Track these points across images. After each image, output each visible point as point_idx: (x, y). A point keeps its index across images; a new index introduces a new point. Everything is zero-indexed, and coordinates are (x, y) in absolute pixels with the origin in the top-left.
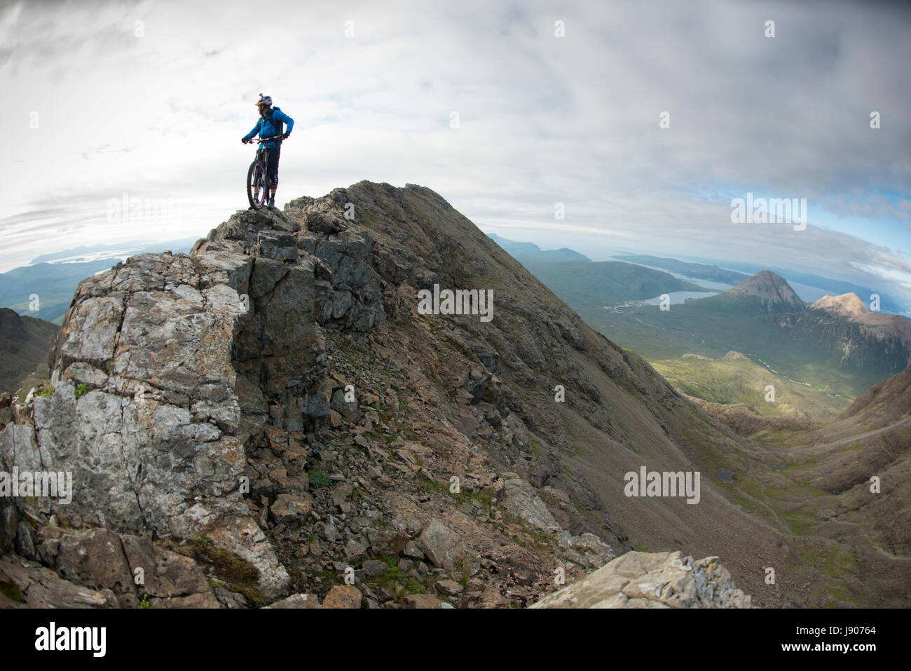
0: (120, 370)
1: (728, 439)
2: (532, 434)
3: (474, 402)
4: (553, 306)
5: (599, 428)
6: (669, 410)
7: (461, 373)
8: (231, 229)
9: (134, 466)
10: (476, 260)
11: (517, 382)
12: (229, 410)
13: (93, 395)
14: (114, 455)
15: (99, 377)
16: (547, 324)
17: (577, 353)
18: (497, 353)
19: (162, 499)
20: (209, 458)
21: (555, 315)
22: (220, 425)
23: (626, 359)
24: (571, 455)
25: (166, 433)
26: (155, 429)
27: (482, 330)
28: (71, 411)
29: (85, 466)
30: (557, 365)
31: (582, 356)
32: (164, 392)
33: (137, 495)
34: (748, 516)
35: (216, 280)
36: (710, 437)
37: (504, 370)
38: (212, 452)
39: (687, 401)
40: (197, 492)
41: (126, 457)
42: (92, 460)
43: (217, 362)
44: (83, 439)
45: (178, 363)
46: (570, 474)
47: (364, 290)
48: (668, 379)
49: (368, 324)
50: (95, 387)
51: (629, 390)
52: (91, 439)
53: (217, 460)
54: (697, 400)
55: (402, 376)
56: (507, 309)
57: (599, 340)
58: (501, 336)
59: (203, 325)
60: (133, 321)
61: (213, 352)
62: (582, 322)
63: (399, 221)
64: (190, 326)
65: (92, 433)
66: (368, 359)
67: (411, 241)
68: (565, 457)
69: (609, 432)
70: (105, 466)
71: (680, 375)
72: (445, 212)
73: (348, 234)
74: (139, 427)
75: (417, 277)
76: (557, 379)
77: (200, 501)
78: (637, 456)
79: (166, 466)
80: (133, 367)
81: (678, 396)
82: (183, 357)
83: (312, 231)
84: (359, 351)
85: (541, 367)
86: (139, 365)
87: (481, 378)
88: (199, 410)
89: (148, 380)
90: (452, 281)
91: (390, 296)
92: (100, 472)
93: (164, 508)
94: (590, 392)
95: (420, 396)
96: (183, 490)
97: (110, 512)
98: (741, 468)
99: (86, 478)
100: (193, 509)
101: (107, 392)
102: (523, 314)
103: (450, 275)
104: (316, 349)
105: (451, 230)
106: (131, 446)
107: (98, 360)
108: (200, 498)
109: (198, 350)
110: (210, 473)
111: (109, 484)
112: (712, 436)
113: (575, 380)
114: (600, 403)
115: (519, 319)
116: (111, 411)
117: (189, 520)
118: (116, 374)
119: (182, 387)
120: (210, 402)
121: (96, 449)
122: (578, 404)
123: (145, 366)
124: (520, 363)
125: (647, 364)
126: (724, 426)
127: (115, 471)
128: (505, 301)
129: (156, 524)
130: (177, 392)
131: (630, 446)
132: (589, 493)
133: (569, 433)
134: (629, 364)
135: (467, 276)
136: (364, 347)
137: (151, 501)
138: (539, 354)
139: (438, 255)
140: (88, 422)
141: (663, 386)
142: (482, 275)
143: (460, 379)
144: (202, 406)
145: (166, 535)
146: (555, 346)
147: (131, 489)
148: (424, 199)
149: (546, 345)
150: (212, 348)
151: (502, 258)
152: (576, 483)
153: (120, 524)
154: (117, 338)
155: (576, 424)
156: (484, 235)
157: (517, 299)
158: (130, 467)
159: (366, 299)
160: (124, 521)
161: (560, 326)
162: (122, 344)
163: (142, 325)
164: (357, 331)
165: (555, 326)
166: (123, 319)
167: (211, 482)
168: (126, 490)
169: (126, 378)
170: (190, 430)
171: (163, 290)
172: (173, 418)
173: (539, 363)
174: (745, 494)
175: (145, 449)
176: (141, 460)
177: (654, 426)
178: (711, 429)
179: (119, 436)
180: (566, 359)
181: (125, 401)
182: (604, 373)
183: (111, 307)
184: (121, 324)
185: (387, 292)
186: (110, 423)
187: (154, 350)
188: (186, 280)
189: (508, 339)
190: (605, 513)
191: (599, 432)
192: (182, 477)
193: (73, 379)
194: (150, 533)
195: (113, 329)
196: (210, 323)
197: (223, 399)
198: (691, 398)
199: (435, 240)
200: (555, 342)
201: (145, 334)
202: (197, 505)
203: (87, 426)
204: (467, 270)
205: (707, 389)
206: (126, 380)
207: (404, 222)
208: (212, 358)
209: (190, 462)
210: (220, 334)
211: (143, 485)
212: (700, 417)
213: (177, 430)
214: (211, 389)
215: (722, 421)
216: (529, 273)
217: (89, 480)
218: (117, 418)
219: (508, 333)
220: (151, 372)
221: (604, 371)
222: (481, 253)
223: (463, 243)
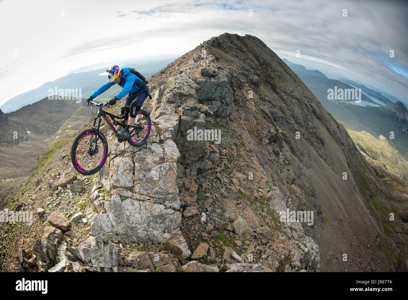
0: (137, 191)
1: (373, 177)
2: (293, 155)
3: (269, 144)
4: (310, 97)
5: (322, 157)
6: (352, 155)
7: (265, 130)
8: (169, 98)
9: (146, 224)
10: (277, 71)
11: (290, 130)
12: (177, 203)
13: (128, 201)
14: (139, 221)
15: (129, 194)
16: (306, 105)
17: (317, 120)
18: (283, 115)
19: (155, 232)
20: (170, 219)
21: (310, 101)
22: (174, 209)
23: (338, 127)
24: (308, 168)
25: (157, 213)
26: (152, 212)
27: (278, 104)
28: (120, 206)
29: (128, 224)
30: (308, 125)
31: (320, 122)
32: (154, 199)
33: (147, 232)
34: (371, 218)
35: (166, 137)
36: (366, 173)
37: (285, 123)
38: (171, 217)
39: (360, 153)
40: (166, 229)
41: (143, 221)
42: (131, 222)
43: (172, 185)
44: (127, 215)
45: (158, 188)
46: (305, 177)
47: (226, 100)
48: (354, 141)
49: (227, 114)
50: (128, 197)
51: (337, 142)
52: (130, 215)
53: (173, 220)
54: (364, 154)
55: (239, 138)
56: (289, 95)
57: (328, 116)
58: (285, 108)
59: (166, 170)
60: (139, 170)
61: (170, 181)
62: (321, 106)
63: (242, 51)
64: (161, 171)
65: (130, 214)
66: (225, 130)
67: (248, 61)
68: (305, 168)
69: (325, 160)
70: (136, 224)
71: (359, 140)
72: (264, 48)
73: (219, 78)
74: (147, 211)
75: (250, 79)
76: (307, 131)
77: (167, 232)
78: (335, 174)
79: (157, 223)
80: (142, 191)
81: (357, 150)
82: (160, 185)
83: (203, 76)
84: (222, 126)
85: (301, 124)
86: (144, 189)
87: (274, 133)
88: (167, 204)
89: (149, 195)
90: (266, 80)
91: (237, 95)
92: (134, 226)
93: (156, 235)
94: (321, 140)
95: (246, 148)
96: (162, 229)
97: (138, 237)
98: (374, 193)
99: (129, 228)
100: (165, 234)
101: (133, 199)
102: (296, 99)
103: (265, 77)
104: (205, 148)
105: (266, 57)
106: (144, 217)
107: (128, 187)
108: (167, 231)
109: (165, 181)
110: (171, 224)
111: (137, 229)
112: (367, 173)
113: (315, 133)
114: (324, 146)
115: (294, 101)
116: (136, 206)
117: (164, 238)
118: (136, 193)
119: (161, 196)
120: (171, 201)
121: (132, 219)
122: (315, 144)
123: (147, 190)
124: (293, 121)
125: (346, 131)
126: (372, 170)
127: (139, 225)
128: (289, 92)
129: (153, 239)
130: (159, 198)
131: (333, 169)
132: (311, 187)
133: (309, 157)
134: (339, 129)
135: (273, 78)
136: (224, 124)
137: (152, 233)
138: (301, 118)
139: (260, 68)
140: (128, 210)
141: (351, 144)
142: (279, 78)
143: (265, 133)
144: (168, 203)
145: (156, 242)
146: (308, 116)
147: (145, 230)
148: (254, 42)
149: (305, 114)
150: (170, 180)
151: (289, 72)
152: (306, 182)
153: (141, 240)
154: (134, 178)
155: (312, 154)
156: (281, 60)
157: (294, 92)
158: (145, 224)
159: (227, 104)
160: (143, 239)
161: (312, 106)
162: (136, 180)
163: (143, 172)
164: (222, 117)
165: (309, 106)
166: (134, 169)
167: (171, 226)
168: (143, 231)
169: (140, 194)
170: (165, 211)
171: (146, 148)
172: (158, 209)
173: (301, 122)
174: (373, 206)
175: (149, 218)
176: (148, 222)
177: (345, 162)
178: (367, 170)
179: (140, 214)
180: (312, 122)
181: (141, 203)
182: (328, 132)
183: (128, 164)
184: (134, 171)
185: (236, 93)
186: (136, 210)
187: (149, 183)
188: (154, 140)
189: (288, 109)
190: (316, 198)
191: (321, 159)
192: (162, 225)
193: (119, 194)
194: (151, 242)
195: (132, 174)
196: (168, 169)
197: (174, 199)
198: (362, 152)
199: (259, 61)
200: (309, 114)
201: (144, 176)
202: (166, 233)
203: (127, 211)
204: (272, 75)
205: (369, 150)
206: (140, 195)
207: (245, 52)
208: (170, 183)
209: (164, 221)
210: (172, 173)
211: (149, 228)
212: (364, 162)
213: (160, 212)
214: (171, 197)
215: (372, 166)
216: (300, 80)
217: (130, 228)
218: (138, 208)
219: (289, 106)
220: (149, 192)
221: (328, 131)
222: (280, 68)
223: (271, 63)
